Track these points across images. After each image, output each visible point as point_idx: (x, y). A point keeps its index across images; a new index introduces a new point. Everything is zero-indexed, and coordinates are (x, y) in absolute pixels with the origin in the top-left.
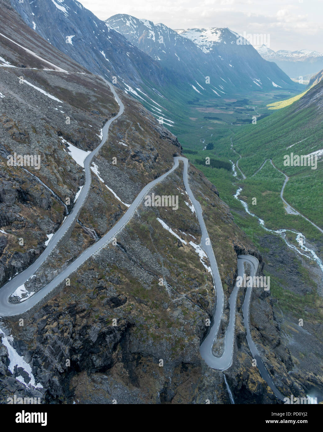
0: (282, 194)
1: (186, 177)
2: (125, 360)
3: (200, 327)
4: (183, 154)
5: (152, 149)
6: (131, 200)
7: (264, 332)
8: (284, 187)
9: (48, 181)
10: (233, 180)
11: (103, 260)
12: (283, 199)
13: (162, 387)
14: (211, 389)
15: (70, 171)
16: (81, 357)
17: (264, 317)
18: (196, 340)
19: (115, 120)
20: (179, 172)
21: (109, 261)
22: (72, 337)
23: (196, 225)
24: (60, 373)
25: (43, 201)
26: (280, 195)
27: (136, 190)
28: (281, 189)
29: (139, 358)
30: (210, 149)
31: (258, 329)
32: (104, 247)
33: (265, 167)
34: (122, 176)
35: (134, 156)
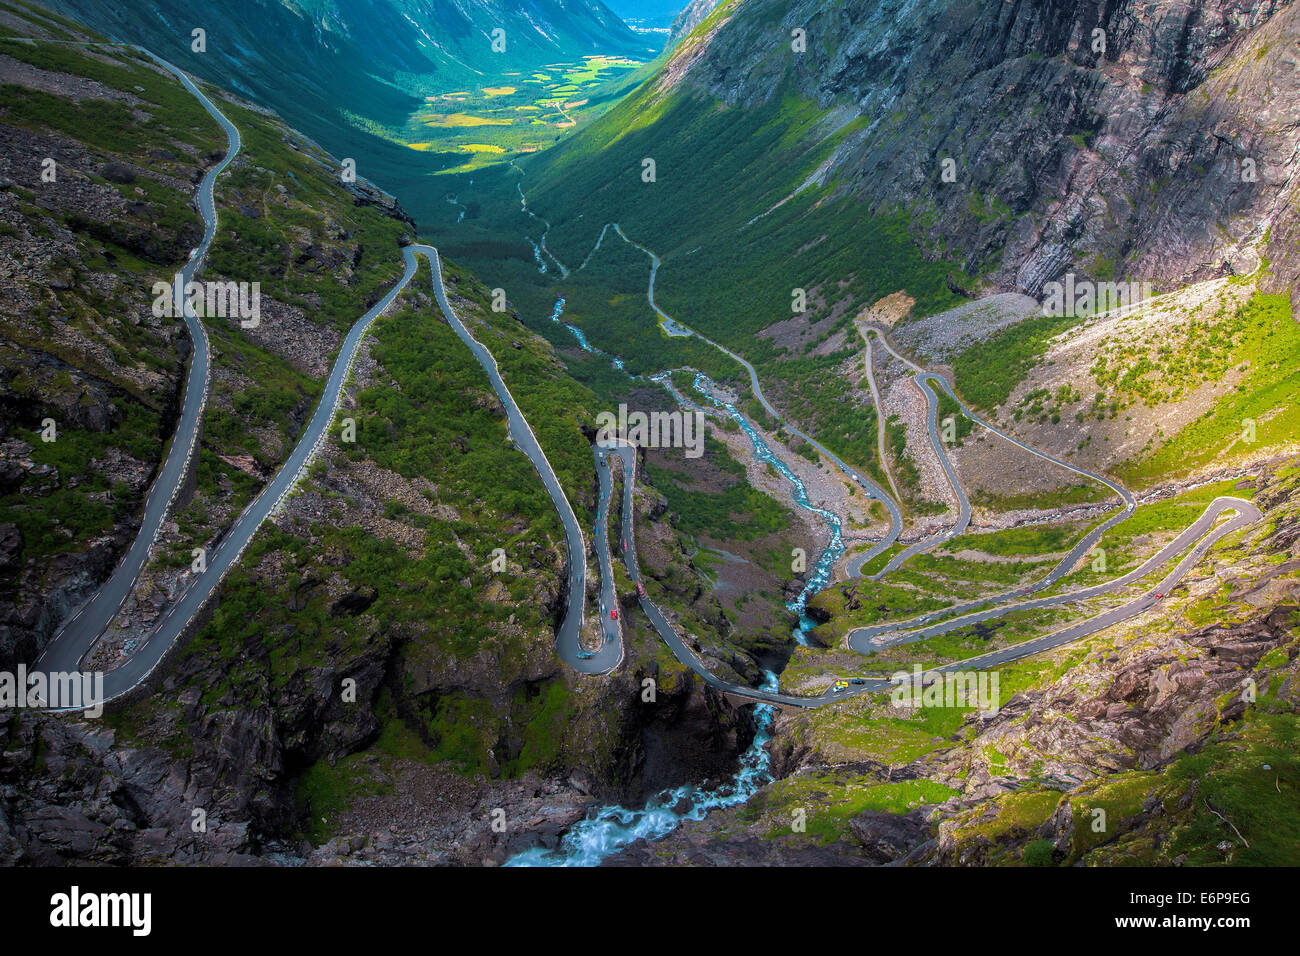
0: (651, 296)
1: (443, 291)
2: (403, 713)
3: (548, 605)
4: (419, 237)
5: (343, 237)
6: (325, 369)
7: (667, 582)
8: (652, 280)
9: (88, 359)
10: (543, 282)
11: (298, 523)
12: (654, 307)
13: (496, 739)
14: (593, 711)
15: (141, 324)
16: (305, 736)
17: (663, 554)
18: (545, 633)
19: (224, 171)
20: (424, 283)
21: (312, 520)
22: (272, 704)
23: (491, 398)
24: (268, 782)
25: (92, 414)
26: (646, 299)
27: (329, 344)
28: (648, 285)
29: (435, 700)
30: (475, 217)
31: (657, 579)
32: (290, 492)
33: (607, 242)
34: (286, 315)
35: (302, 260)
